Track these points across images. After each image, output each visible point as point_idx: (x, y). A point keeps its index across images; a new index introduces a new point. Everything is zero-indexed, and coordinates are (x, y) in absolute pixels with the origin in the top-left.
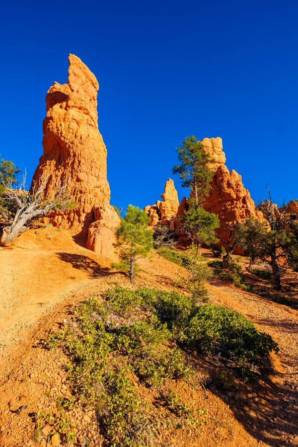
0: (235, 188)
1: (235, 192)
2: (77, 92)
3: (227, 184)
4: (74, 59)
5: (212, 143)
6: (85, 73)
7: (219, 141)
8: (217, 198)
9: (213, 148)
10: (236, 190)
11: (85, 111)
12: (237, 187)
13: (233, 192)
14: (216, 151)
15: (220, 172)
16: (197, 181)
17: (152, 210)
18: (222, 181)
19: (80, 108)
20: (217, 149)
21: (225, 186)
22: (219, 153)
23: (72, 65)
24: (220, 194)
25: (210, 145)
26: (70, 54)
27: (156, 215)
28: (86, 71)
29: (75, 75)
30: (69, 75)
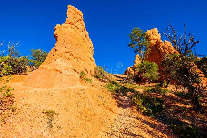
0: (168, 49)
1: (168, 51)
2: (70, 17)
3: (163, 48)
4: (69, 6)
5: (152, 31)
6: (74, 10)
7: (156, 30)
8: (158, 56)
9: (153, 33)
10: (168, 50)
11: (72, 24)
12: (169, 48)
13: (167, 51)
14: (155, 34)
15: (158, 43)
16: (142, 48)
17: (131, 68)
18: (160, 47)
19: (70, 23)
20: (155, 33)
21: (162, 49)
22: (156, 35)
23: (68, 9)
24: (159, 53)
25: (151, 32)
26: (68, 5)
27: (133, 71)
28: (75, 9)
29: (69, 12)
30: (67, 12)
